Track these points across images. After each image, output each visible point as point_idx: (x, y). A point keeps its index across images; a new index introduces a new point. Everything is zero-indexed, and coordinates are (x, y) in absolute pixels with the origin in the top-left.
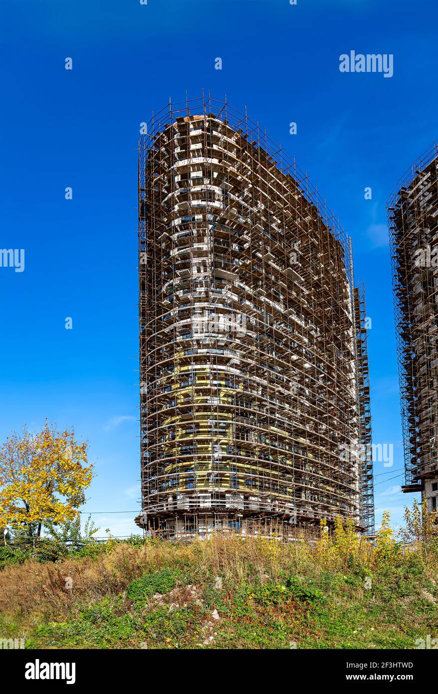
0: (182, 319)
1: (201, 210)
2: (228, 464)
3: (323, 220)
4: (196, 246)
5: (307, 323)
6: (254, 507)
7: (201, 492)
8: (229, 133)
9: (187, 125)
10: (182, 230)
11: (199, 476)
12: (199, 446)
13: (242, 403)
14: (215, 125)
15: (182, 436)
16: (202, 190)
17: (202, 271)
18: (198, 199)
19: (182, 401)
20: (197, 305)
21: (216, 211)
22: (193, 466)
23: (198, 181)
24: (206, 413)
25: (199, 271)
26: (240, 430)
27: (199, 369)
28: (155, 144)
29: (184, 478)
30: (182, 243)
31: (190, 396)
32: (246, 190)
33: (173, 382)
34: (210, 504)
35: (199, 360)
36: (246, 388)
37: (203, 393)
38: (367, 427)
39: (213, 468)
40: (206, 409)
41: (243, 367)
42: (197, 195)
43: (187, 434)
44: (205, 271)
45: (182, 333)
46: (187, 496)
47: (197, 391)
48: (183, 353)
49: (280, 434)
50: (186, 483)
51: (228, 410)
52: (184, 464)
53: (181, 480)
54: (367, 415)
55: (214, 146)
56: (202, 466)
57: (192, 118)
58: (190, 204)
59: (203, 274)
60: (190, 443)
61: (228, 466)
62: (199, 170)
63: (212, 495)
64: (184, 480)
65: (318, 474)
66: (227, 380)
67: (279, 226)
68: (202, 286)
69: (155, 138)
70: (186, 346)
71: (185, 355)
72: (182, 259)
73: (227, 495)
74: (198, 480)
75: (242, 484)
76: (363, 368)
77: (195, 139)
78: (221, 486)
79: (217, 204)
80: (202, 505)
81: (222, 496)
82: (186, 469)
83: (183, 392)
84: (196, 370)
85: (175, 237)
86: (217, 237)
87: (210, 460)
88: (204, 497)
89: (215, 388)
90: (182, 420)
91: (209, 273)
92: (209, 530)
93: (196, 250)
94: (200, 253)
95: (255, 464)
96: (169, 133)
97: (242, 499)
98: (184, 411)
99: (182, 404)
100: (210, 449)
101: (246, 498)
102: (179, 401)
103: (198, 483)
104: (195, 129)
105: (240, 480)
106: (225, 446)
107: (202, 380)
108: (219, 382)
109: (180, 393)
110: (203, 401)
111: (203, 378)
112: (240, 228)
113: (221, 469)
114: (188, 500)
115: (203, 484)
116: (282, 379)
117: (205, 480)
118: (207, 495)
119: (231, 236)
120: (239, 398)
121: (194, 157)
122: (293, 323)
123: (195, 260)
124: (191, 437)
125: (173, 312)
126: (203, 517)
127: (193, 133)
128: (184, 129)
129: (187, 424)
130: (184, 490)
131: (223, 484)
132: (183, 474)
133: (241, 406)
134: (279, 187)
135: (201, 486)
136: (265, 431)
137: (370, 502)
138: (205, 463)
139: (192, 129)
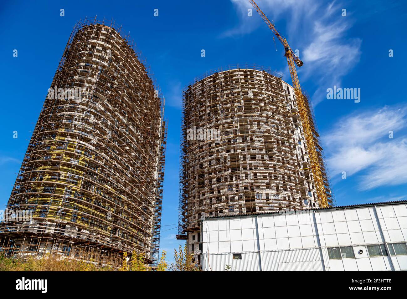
0: (69, 111)
1: (97, 63)
2: (73, 204)
3: (154, 87)
4: (89, 78)
5: (137, 132)
6: (83, 237)
7: (49, 221)
8: (120, 38)
9: (101, 28)
10: (84, 68)
11: (51, 209)
12: (57, 188)
13: (92, 167)
14: (114, 33)
15: (48, 180)
16: (100, 55)
17: (88, 91)
18: (97, 58)
19: (55, 157)
20: (80, 106)
21: (104, 67)
22: (49, 201)
23: (99, 51)
24: (67, 168)
25: (87, 90)
26: (86, 183)
27: (71, 141)
28: (83, 29)
29: (40, 208)
30: (82, 74)
31: (60, 155)
32: (121, 63)
33: (52, 144)
34: (54, 231)
35: (72, 136)
36: (96, 158)
37: (69, 155)
38: (160, 195)
39: (62, 205)
40: (69, 165)
41: (97, 146)
42: (96, 57)
43: (52, 179)
44: (90, 91)
45: (67, 119)
46: (38, 222)
47: (66, 154)
48: (64, 129)
49: (110, 191)
50: (40, 212)
51: (82, 169)
52: (44, 199)
53: (37, 210)
54: (161, 188)
55: (111, 40)
56: (55, 202)
57: (104, 26)
58: (92, 59)
59: (88, 92)
60: (52, 185)
61: (73, 206)
62: (101, 47)
63: (56, 224)
64: (40, 210)
65: (129, 220)
66: (86, 151)
67: (133, 83)
68: (86, 98)
69: (84, 26)
70: (67, 126)
71: (65, 131)
72: (79, 82)
73: (67, 226)
74: (50, 212)
75: (79, 219)
76: (162, 162)
77: (103, 34)
78: (65, 219)
79: (105, 64)
80: (47, 231)
81: (63, 226)
82: (43, 202)
83: (57, 152)
84: (69, 141)
85: (79, 70)
86: (101, 78)
87: (62, 199)
88: (51, 225)
89: (78, 154)
90: (50, 169)
91: (92, 93)
92: (47, 252)
93: (88, 80)
94: (90, 82)
95: (91, 207)
96: (92, 28)
97: (76, 230)
98: (54, 164)
99: (54, 159)
100: (64, 192)
101: (80, 230)
102: (53, 157)
103: (49, 214)
104: (104, 30)
105: (79, 217)
106: (74, 192)
107: (71, 148)
108: (81, 151)
109: (55, 152)
110: (68, 160)
111: (72, 147)
112: (114, 78)
113: (68, 206)
114: (38, 226)
115: (52, 216)
116: (118, 158)
117: (54, 213)
118: (53, 224)
119: (108, 80)
120: (90, 163)
121: (100, 41)
122: (130, 130)
123: (86, 84)
124: (53, 181)
125: (66, 106)
126: (46, 240)
127: (103, 32)
128: (99, 29)
129: (53, 172)
130: (37, 218)
131: (66, 218)
132: (40, 206)
133: (91, 168)
134: (137, 67)
135: (50, 217)
136: (102, 187)
137: (157, 243)
138: (58, 201)
139: (103, 30)
